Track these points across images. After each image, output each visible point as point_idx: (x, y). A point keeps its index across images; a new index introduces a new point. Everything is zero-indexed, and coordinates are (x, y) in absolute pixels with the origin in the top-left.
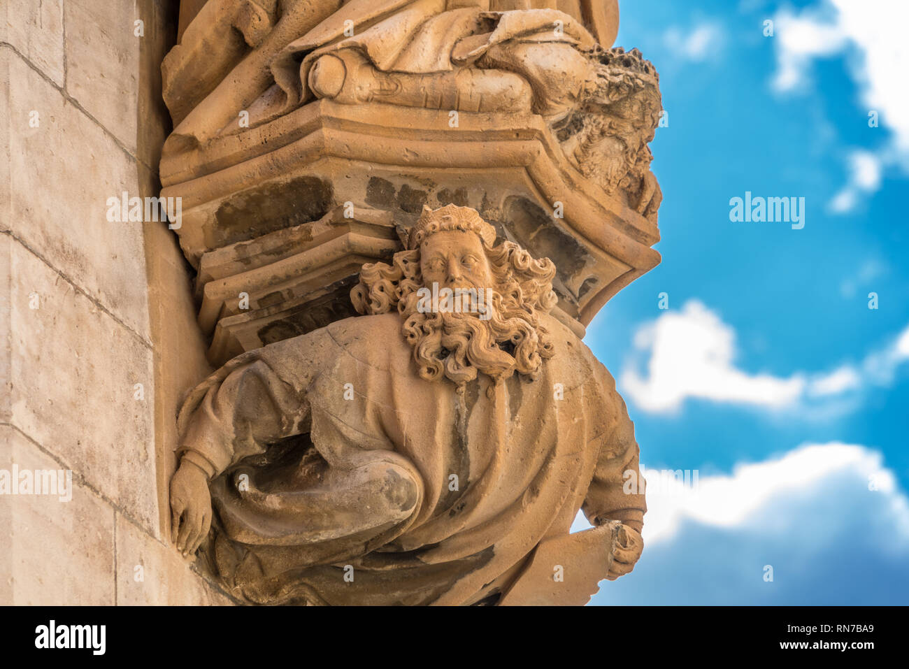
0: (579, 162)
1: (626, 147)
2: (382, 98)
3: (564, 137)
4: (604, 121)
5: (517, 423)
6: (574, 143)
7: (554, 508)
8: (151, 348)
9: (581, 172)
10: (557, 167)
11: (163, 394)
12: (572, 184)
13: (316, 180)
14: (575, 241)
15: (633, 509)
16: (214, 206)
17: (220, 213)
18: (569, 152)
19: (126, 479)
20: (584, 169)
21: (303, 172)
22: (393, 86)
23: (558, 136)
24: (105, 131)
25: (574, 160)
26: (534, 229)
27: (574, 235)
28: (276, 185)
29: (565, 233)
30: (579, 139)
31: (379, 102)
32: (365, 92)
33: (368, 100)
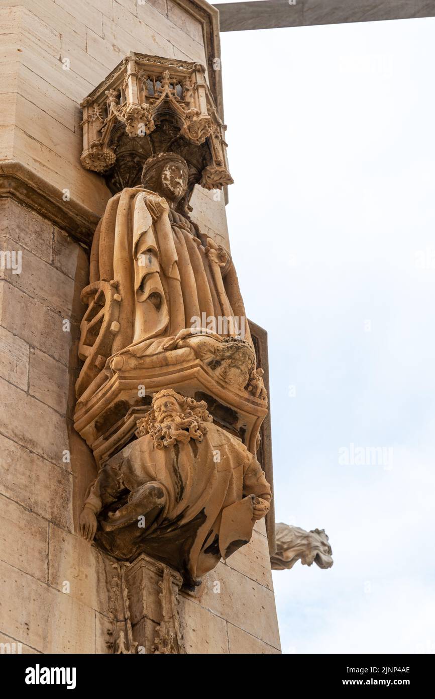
0: (224, 379)
1: (242, 371)
2: (140, 367)
3: (214, 368)
4: (229, 361)
5: (198, 459)
6: (219, 371)
7: (224, 492)
8: (72, 474)
9: (226, 382)
10: (213, 379)
11: (77, 489)
12: (222, 387)
13: (122, 402)
14: (230, 409)
15: (264, 494)
16: (93, 424)
17: (96, 426)
18: (218, 374)
19: (56, 513)
20: (226, 381)
21: (116, 400)
22: (143, 361)
23: (211, 368)
24: (49, 406)
25: (220, 377)
26: (212, 406)
27: (229, 406)
28: (110, 408)
29: (225, 406)
30: (221, 369)
31: (140, 369)
32: (132, 366)
33: (135, 369)
